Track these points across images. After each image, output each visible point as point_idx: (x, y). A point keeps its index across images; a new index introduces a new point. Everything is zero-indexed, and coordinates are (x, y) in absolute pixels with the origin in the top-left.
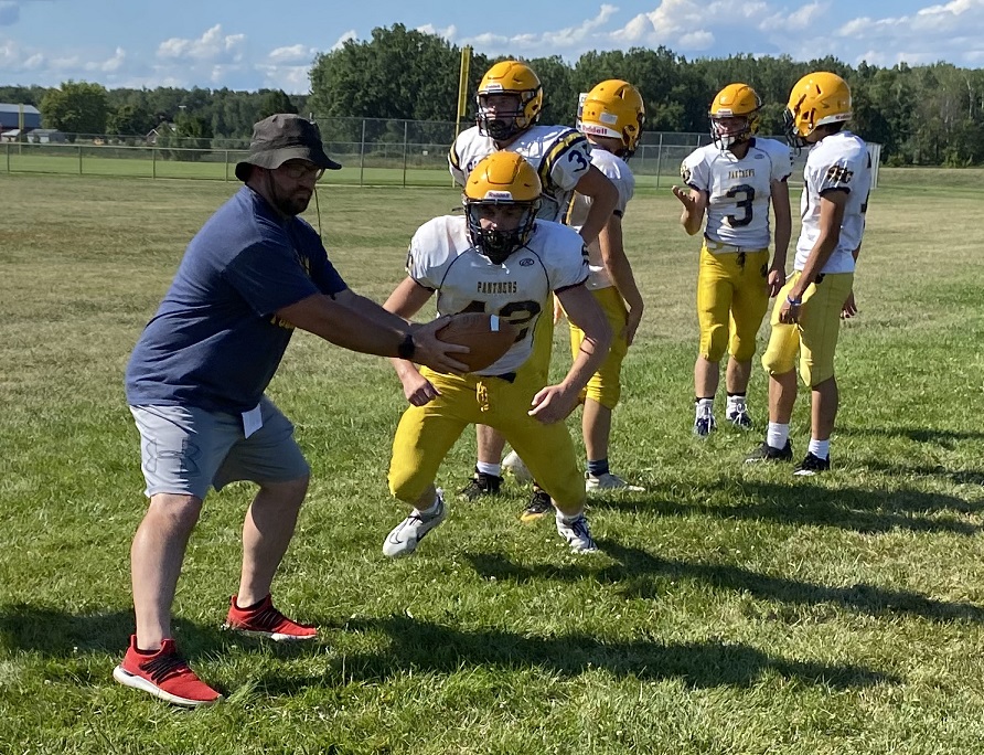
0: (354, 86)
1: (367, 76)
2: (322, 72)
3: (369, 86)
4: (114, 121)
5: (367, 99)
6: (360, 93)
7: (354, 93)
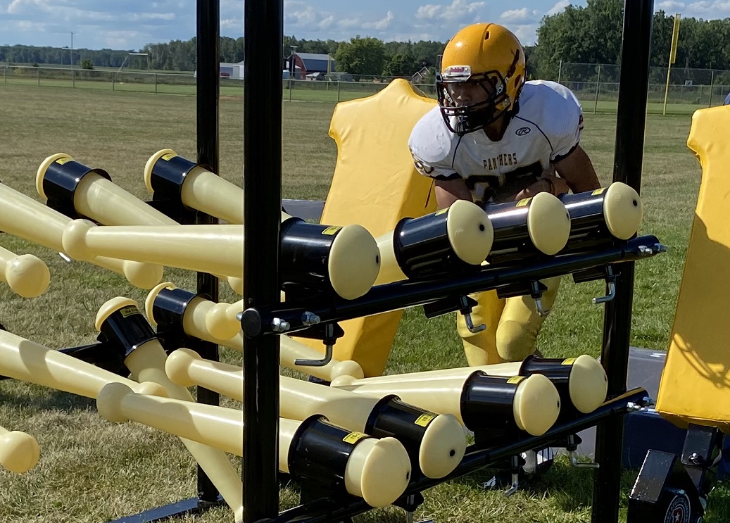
0: (571, 40)
1: (582, 33)
2: (547, 29)
3: (583, 40)
4: (389, 66)
5: (581, 50)
6: (576, 45)
7: (571, 45)
